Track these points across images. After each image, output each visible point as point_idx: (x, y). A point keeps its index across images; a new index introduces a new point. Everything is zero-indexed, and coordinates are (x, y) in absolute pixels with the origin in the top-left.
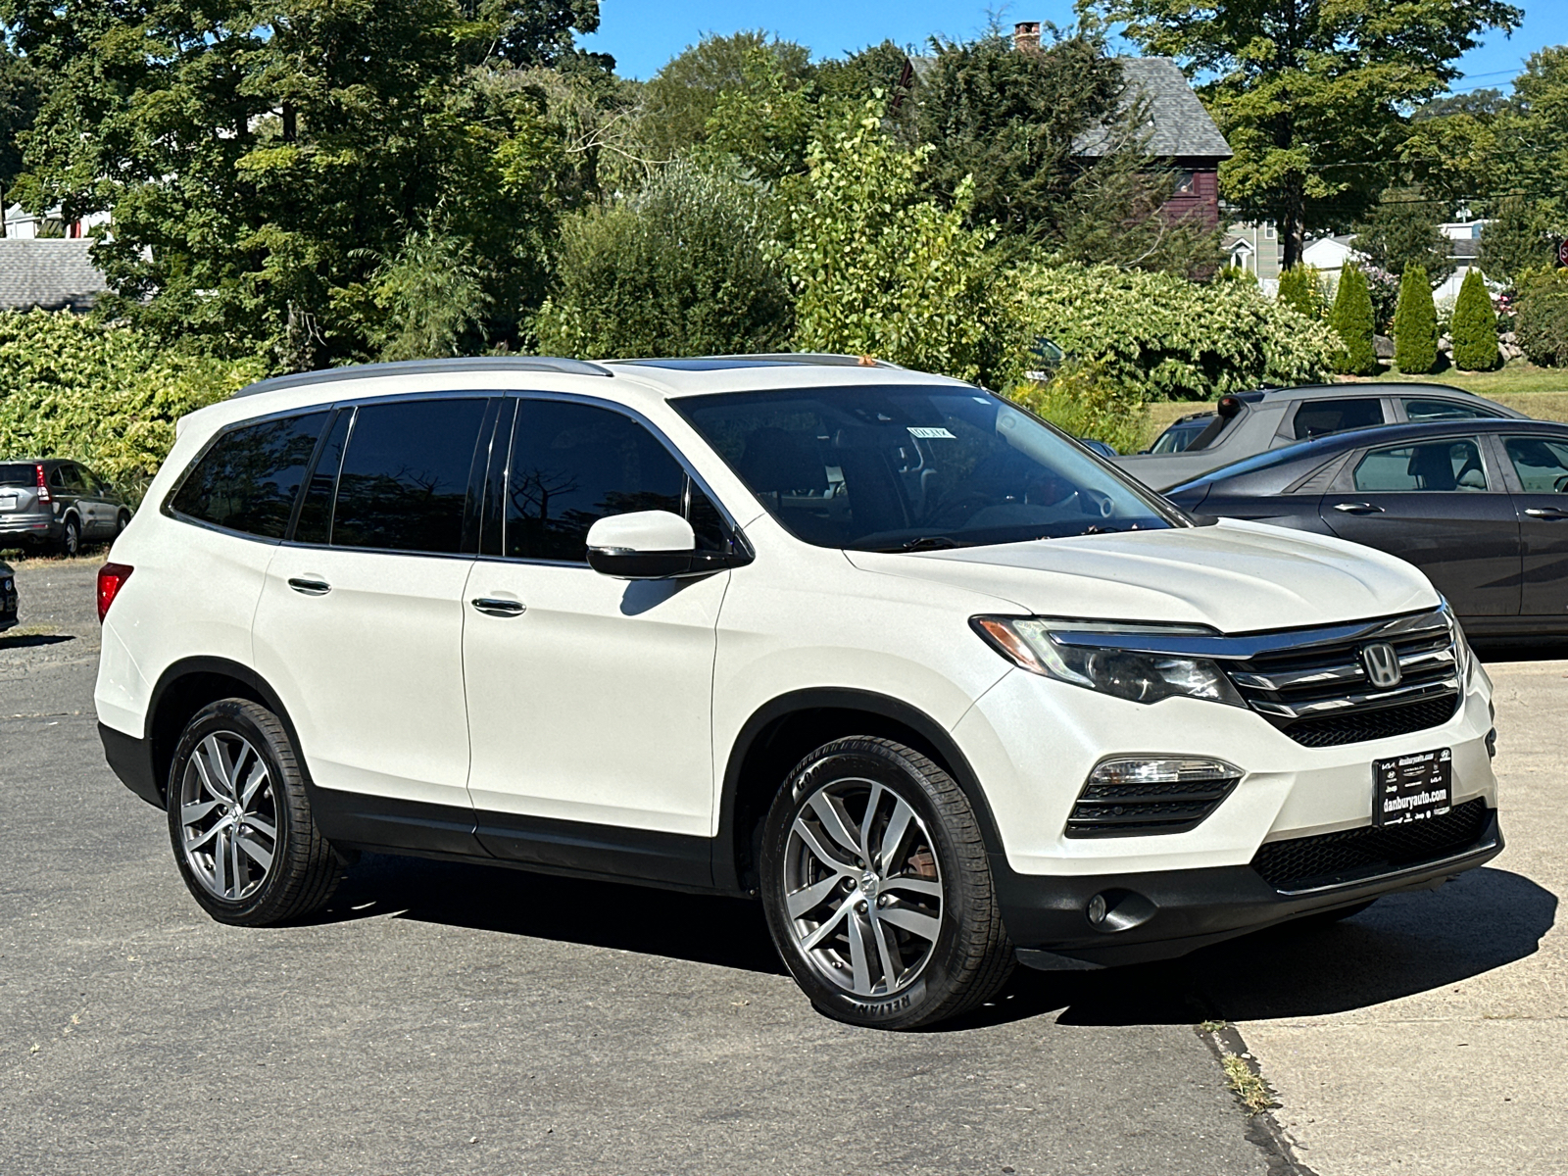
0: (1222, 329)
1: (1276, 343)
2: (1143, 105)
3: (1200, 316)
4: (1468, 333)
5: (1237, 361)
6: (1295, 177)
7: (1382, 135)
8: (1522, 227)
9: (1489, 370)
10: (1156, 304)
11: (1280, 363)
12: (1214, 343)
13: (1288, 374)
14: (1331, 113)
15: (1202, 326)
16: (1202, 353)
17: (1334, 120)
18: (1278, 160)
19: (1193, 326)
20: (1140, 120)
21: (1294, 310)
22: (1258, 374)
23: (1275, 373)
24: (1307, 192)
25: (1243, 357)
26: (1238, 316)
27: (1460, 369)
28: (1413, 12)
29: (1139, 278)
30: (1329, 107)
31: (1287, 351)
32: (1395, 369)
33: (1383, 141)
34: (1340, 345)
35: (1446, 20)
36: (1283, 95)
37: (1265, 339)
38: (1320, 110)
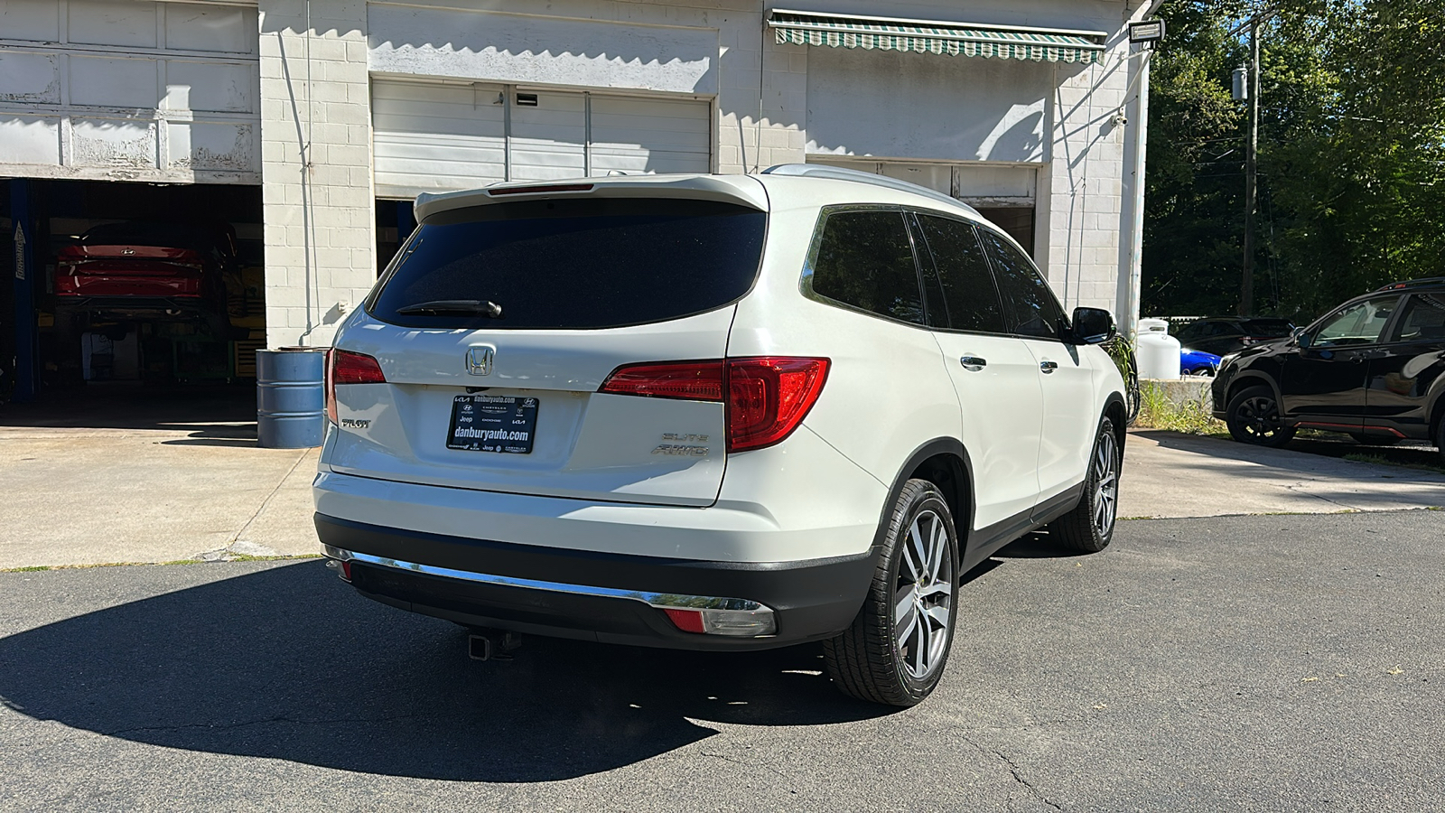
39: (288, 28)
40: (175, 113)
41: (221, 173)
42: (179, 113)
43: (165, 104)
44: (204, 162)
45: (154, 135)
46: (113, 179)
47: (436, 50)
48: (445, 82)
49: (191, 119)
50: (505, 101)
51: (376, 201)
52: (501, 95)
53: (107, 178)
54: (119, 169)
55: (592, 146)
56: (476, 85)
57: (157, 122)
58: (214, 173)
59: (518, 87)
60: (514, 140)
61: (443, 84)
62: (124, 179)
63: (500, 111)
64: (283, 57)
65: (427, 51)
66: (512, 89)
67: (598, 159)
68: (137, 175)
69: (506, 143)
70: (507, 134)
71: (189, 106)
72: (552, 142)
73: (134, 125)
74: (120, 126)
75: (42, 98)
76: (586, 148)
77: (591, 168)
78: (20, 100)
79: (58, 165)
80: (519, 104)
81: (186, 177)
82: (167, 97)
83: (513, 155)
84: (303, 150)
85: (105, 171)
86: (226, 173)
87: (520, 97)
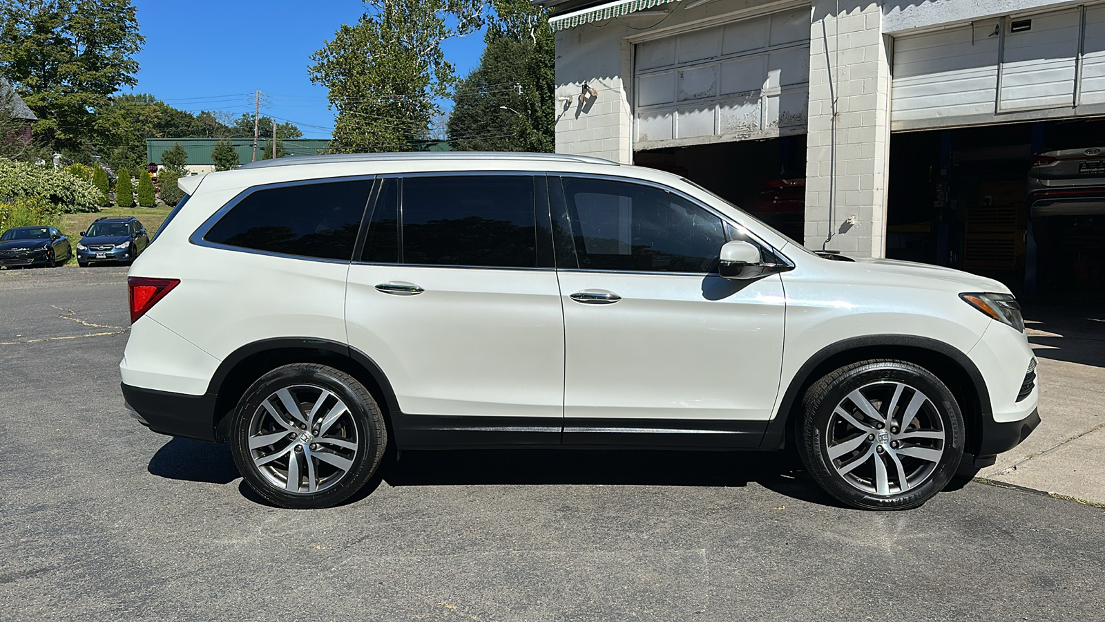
0: (58, 186)
1: (79, 193)
2: (10, 95)
3: (48, 180)
4: (144, 193)
5: (65, 199)
6: (51, 130)
7: (85, 119)
8: (127, 158)
9: (152, 207)
10: (28, 174)
11: (82, 201)
12: (55, 191)
13: (85, 205)
14: (66, 108)
15: (49, 184)
16: (50, 195)
17: (67, 111)
18: (44, 124)
19: (46, 184)
20: (9, 100)
21: (82, 180)
22: (73, 204)
23: (79, 204)
24: (56, 136)
25: (68, 198)
26: (64, 181)
27: (141, 206)
28: (95, 75)
29: (17, 163)
30: (66, 105)
31: (84, 196)
32: (116, 205)
33: (86, 121)
34: (101, 195)
35: (108, 80)
36: (43, 99)
37: (74, 191)
38: (61, 106)
39: (829, 15)
40: (771, 90)
41: (794, 128)
42: (774, 89)
43: (767, 85)
44: (786, 121)
45: (760, 107)
46: (738, 140)
47: (933, 4)
48: (946, 27)
49: (780, 93)
50: (1001, 30)
51: (891, 134)
52: (997, 27)
53: (735, 140)
54: (742, 133)
55: (1084, 57)
56: (974, 23)
57: (761, 98)
58: (790, 128)
59: (1012, 17)
60: (1005, 65)
61: (945, 29)
62: (743, 139)
63: (996, 41)
64: (825, 37)
65: (926, 6)
66: (1007, 20)
67: (1090, 68)
68: (749, 136)
69: (999, 69)
70: (1001, 60)
71: (780, 83)
72: (1043, 61)
73: (750, 103)
74: (742, 105)
75: (708, 94)
76: (1077, 60)
77: (1081, 78)
78: (699, 97)
79: (713, 135)
80: (1013, 31)
81: (775, 133)
82: (768, 80)
83: (1005, 79)
84: (833, 104)
85: (734, 135)
86: (798, 127)
87: (1015, 25)
